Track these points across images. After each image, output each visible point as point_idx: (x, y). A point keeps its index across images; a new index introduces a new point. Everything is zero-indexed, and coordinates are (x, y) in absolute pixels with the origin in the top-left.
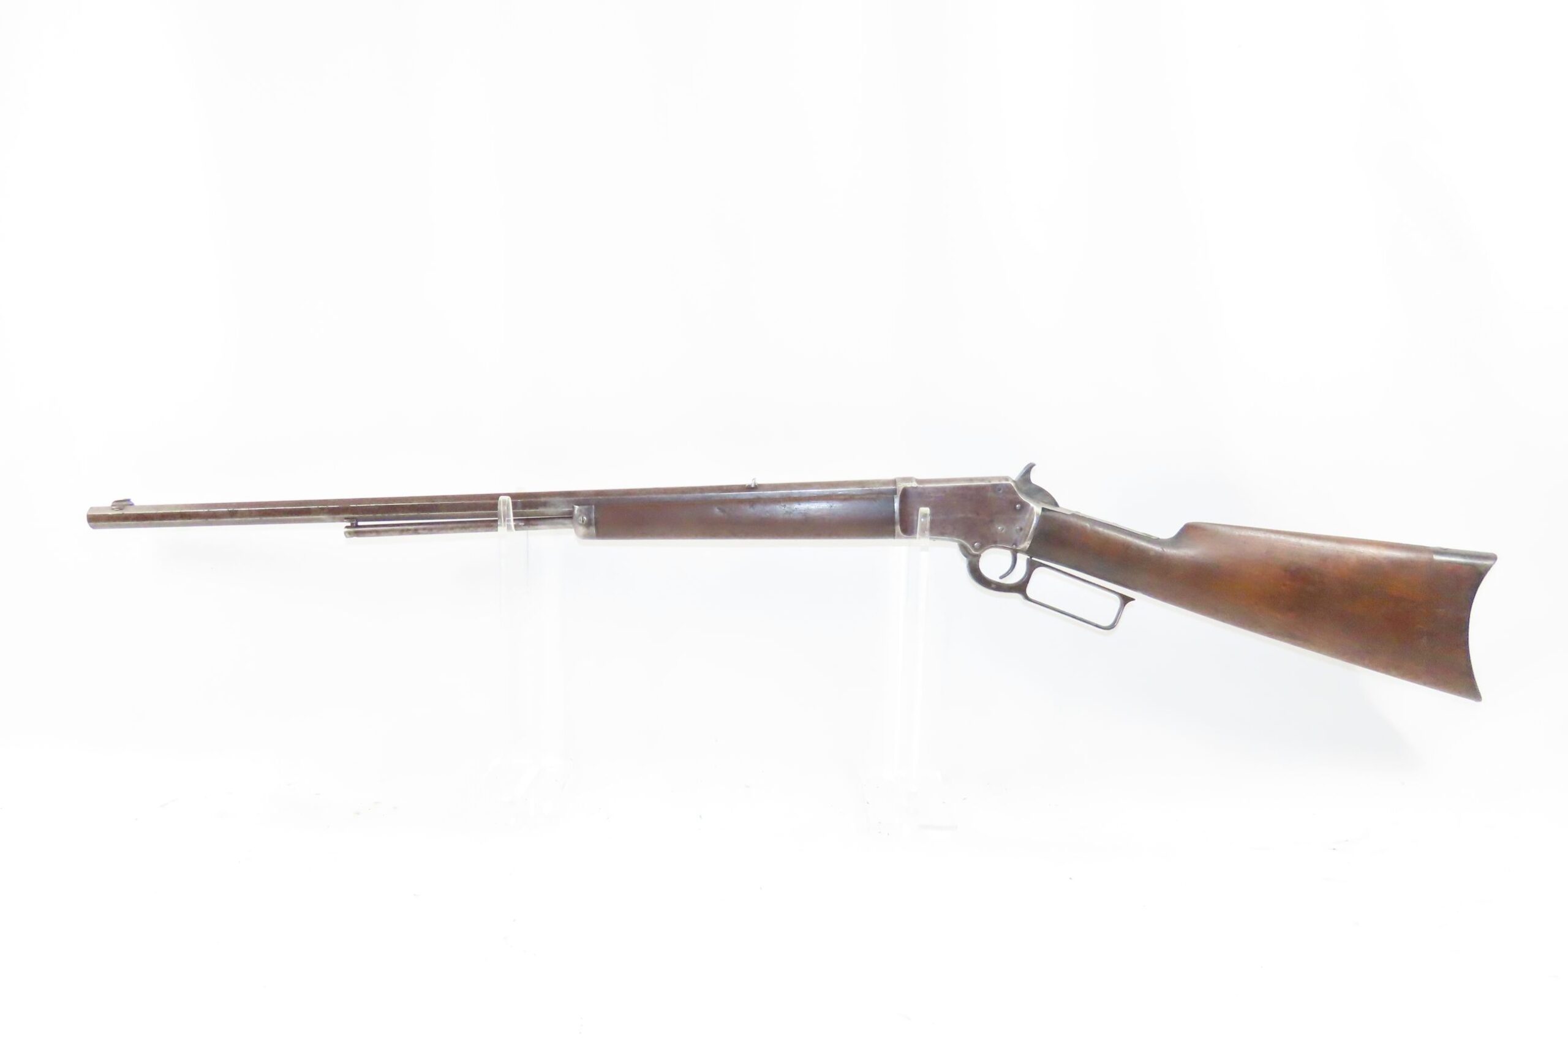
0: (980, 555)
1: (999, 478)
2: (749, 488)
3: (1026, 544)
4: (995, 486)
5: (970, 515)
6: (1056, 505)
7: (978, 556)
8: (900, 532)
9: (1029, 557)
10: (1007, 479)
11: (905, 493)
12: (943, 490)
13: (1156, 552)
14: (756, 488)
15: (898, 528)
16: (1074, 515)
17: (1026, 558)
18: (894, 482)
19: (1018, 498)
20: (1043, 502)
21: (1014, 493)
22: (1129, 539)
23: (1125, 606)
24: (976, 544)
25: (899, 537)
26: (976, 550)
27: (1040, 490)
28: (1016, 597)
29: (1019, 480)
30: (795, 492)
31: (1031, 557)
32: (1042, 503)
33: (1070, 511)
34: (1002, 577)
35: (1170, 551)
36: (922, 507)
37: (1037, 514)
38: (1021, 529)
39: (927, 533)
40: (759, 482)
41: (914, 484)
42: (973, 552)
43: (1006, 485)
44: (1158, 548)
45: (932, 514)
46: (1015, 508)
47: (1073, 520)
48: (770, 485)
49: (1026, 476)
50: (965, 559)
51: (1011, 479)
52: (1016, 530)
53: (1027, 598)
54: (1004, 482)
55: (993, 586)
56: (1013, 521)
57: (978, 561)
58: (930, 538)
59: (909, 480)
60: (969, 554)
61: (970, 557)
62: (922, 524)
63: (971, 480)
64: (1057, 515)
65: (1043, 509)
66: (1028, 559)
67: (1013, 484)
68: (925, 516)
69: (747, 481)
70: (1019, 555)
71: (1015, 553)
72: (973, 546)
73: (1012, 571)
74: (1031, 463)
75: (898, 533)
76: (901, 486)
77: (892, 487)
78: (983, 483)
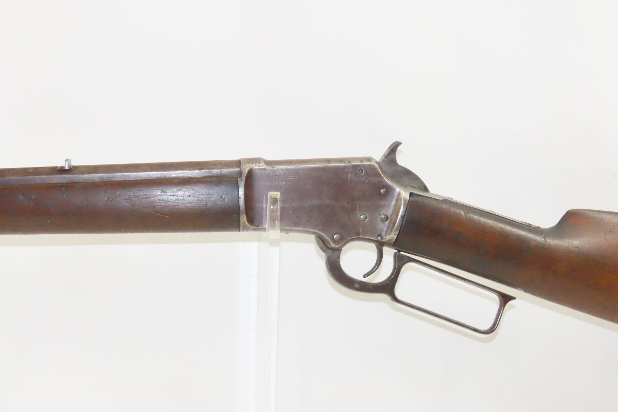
0: (341, 250)
1: (361, 159)
2: (61, 171)
3: (393, 236)
4: (355, 167)
5: (327, 202)
6: (426, 189)
7: (339, 250)
8: (247, 223)
9: (397, 251)
10: (369, 159)
11: (250, 175)
12: (297, 172)
13: (538, 243)
14: (72, 170)
15: (244, 219)
16: (446, 201)
17: (393, 254)
18: (238, 163)
19: (383, 181)
20: (412, 187)
21: (379, 175)
22: (508, 228)
23: (505, 305)
24: (335, 237)
25: (246, 229)
26: (335, 242)
27: (408, 173)
28: (384, 297)
29: (383, 161)
30: (119, 176)
31: (399, 251)
32: (409, 187)
33: (441, 197)
34: (366, 275)
35: (552, 242)
36: (270, 191)
37: (405, 200)
38: (387, 218)
39: (278, 223)
40: (74, 163)
41: (262, 166)
42: (333, 245)
43: (369, 165)
44: (539, 239)
45: (283, 201)
46: (380, 192)
47: (445, 206)
48: (88, 167)
49: (392, 156)
50: (324, 254)
51: (374, 159)
52: (382, 219)
53: (395, 299)
54: (366, 163)
55: (357, 286)
56: (377, 208)
57: (339, 257)
58: (282, 230)
59: (257, 161)
60: (328, 248)
61: (330, 252)
62: (272, 211)
63: (328, 161)
64: (427, 201)
65: (411, 194)
66: (395, 254)
67: (376, 165)
68: (275, 201)
69: (60, 163)
70: (386, 249)
71: (380, 245)
72: (332, 239)
73: (378, 267)
74: (396, 142)
75: (244, 223)
76: (246, 169)
77: (236, 170)
78: (342, 164)
